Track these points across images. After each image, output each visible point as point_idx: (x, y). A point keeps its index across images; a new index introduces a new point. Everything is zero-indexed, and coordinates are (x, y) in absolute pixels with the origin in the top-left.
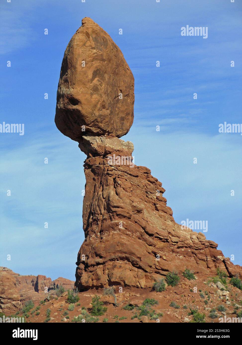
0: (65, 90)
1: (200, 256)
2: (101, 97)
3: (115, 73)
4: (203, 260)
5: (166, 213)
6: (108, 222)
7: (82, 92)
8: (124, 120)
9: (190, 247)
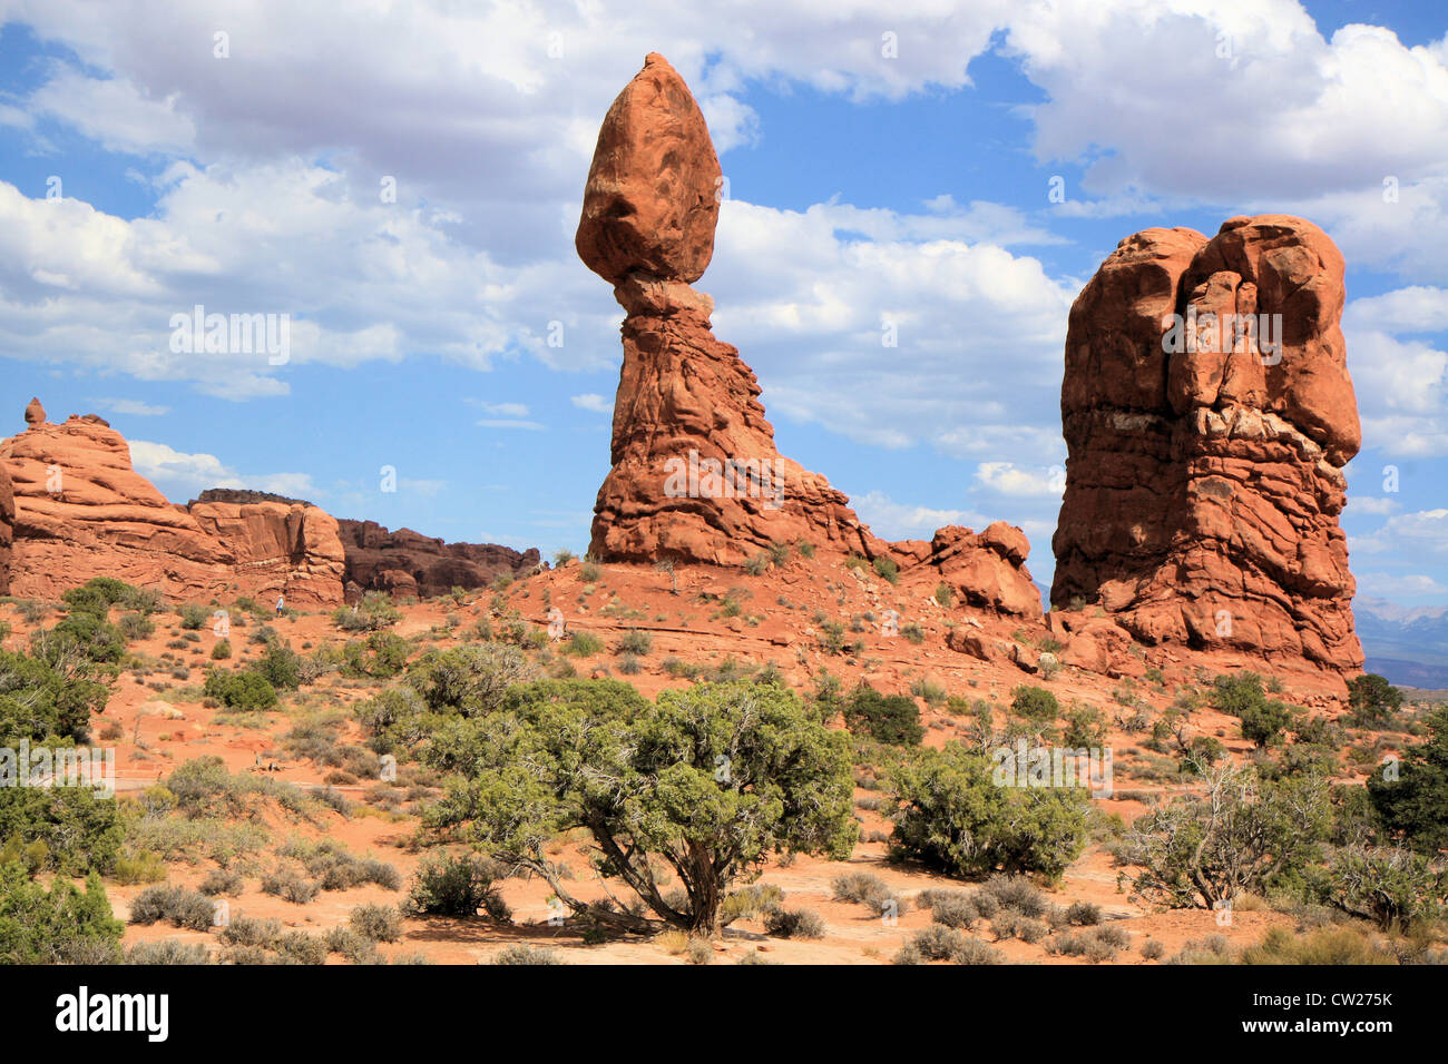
0: (604, 184)
1: (817, 516)
2: (673, 205)
3: (696, 164)
4: (823, 525)
5: (763, 431)
6: (666, 440)
7: (640, 193)
8: (698, 253)
9: (801, 499)
